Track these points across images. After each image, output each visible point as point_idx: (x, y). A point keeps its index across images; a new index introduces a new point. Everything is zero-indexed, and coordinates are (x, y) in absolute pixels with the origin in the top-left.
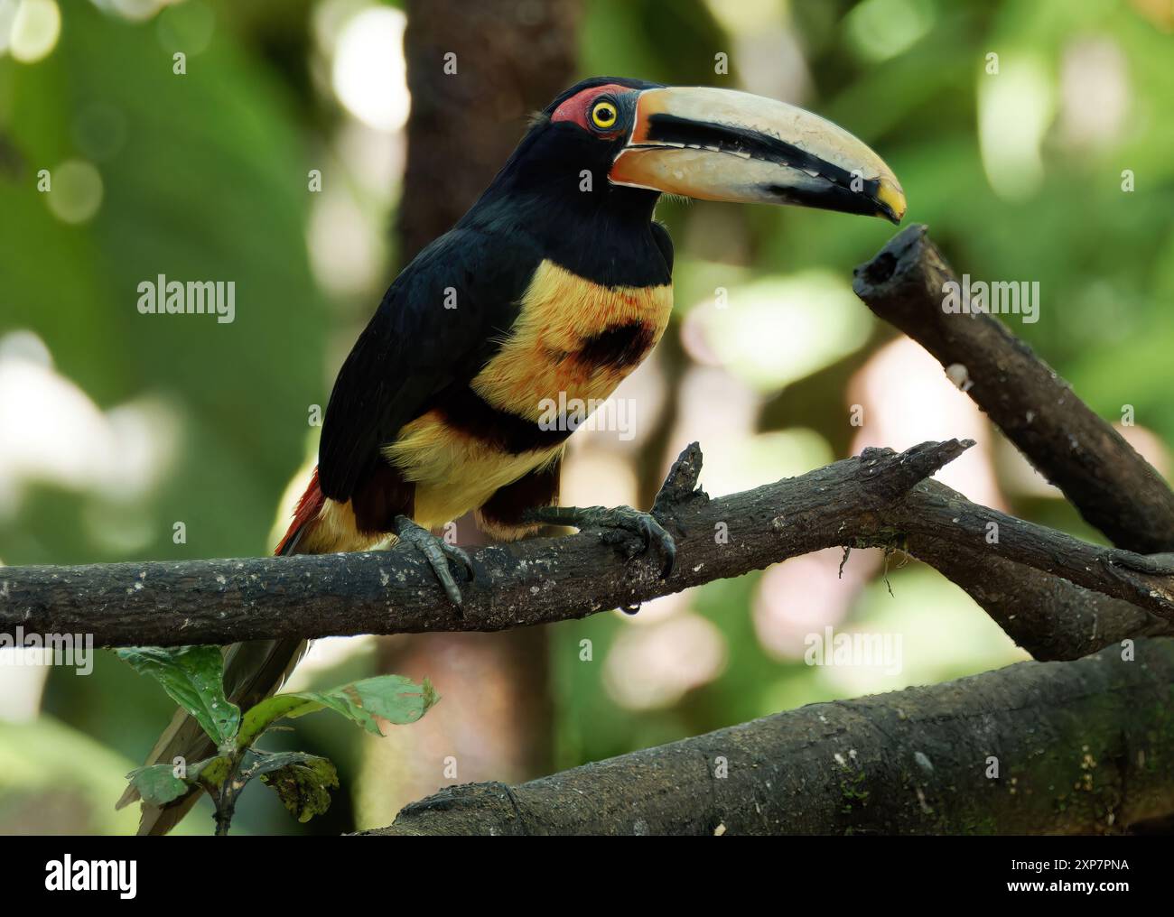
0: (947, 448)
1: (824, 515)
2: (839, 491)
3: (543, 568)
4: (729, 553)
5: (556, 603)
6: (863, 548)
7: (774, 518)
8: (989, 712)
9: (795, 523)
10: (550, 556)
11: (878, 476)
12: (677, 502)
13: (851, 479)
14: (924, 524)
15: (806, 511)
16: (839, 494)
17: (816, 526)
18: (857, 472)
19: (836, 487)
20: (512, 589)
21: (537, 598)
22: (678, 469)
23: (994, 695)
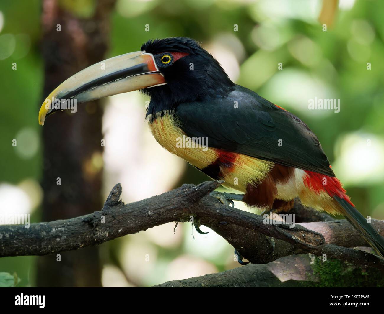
0: (214, 184)
1: (168, 210)
2: (173, 201)
3: (61, 231)
4: (132, 225)
5: (66, 244)
6: (183, 222)
7: (149, 211)
8: (236, 284)
9: (157, 213)
10: (64, 227)
11: (188, 195)
12: (112, 206)
13: (178, 196)
14: (206, 212)
15: (161, 208)
16: (173, 202)
17: (164, 214)
18: (180, 193)
19: (172, 199)
20: (50, 239)
21: (59, 242)
22: (113, 193)
23: (238, 277)
